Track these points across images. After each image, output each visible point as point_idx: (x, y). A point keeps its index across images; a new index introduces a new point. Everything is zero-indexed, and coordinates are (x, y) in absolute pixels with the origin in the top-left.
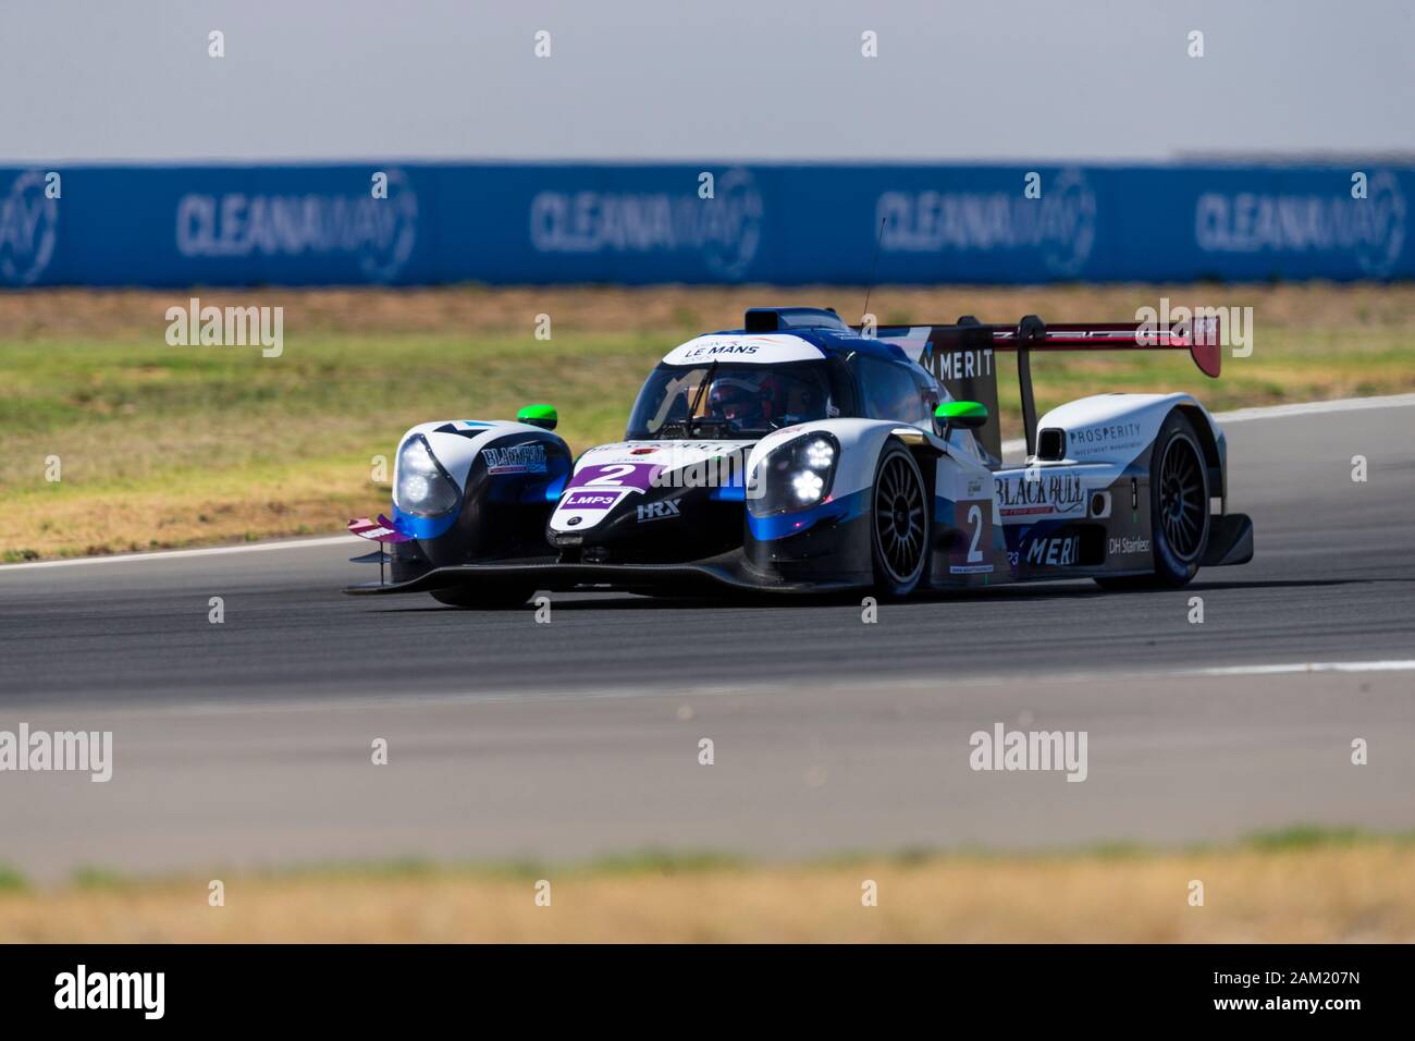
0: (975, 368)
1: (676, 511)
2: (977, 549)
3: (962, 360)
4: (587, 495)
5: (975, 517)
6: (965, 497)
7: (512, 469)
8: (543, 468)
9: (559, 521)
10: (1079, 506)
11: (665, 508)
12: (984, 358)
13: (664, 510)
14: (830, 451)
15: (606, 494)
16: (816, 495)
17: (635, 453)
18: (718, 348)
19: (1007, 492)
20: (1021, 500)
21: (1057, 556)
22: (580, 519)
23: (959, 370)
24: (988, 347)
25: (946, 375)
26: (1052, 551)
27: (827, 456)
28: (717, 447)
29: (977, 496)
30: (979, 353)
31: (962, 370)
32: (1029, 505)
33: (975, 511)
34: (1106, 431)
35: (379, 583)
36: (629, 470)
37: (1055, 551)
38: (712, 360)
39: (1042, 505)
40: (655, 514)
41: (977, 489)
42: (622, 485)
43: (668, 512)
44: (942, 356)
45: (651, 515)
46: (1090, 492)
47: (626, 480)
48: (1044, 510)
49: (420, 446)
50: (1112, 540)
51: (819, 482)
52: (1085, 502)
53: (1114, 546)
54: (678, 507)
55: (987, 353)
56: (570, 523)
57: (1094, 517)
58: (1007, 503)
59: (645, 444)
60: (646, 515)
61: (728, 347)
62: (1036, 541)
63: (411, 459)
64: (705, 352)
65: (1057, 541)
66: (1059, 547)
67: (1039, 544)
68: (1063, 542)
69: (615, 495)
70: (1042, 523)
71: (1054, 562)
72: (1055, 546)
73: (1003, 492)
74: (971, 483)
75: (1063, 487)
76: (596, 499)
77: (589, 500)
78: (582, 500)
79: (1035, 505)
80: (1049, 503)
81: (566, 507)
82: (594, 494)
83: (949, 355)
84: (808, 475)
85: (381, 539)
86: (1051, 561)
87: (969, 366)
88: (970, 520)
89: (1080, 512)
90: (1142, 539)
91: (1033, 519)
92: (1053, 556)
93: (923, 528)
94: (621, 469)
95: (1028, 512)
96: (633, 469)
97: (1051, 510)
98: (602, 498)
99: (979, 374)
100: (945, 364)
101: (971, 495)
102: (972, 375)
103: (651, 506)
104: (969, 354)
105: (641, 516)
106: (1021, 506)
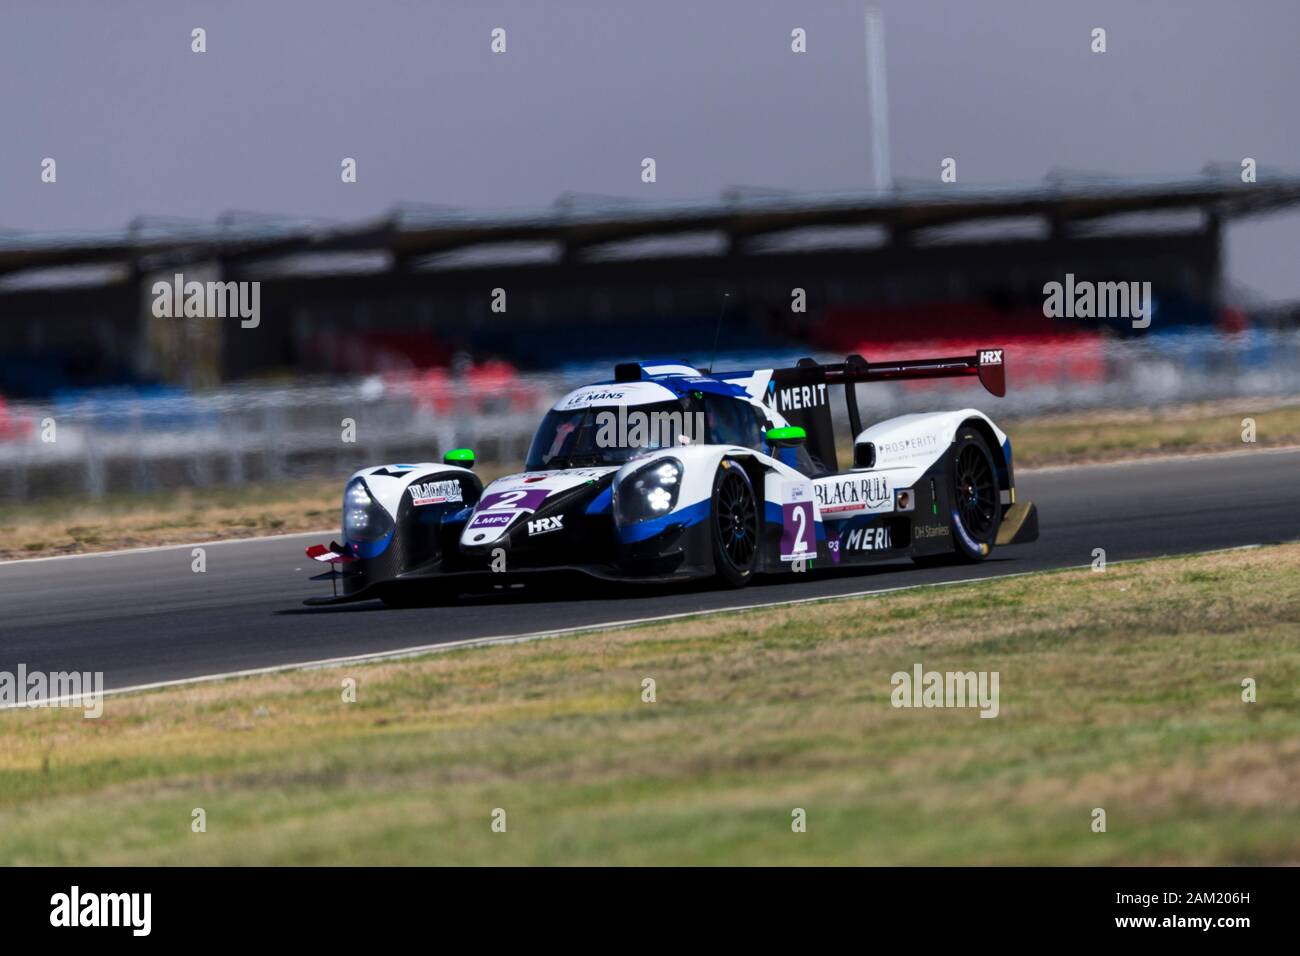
0: (811, 399)
1: (560, 525)
2: (802, 540)
3: (800, 394)
4: (489, 516)
5: (799, 516)
6: (789, 501)
7: (433, 500)
8: (459, 498)
9: (468, 538)
10: (887, 503)
11: (551, 523)
12: (818, 392)
13: (550, 524)
14: (675, 472)
15: (503, 515)
16: (666, 506)
17: (527, 482)
18: (593, 395)
19: (826, 495)
20: (837, 499)
21: (872, 543)
22: (483, 536)
23: (798, 402)
24: (821, 383)
25: (787, 406)
26: (868, 538)
27: (674, 476)
28: (591, 473)
29: (800, 499)
30: (814, 387)
31: (801, 401)
32: (844, 504)
33: (799, 511)
34: (907, 443)
35: (332, 595)
36: (522, 495)
37: (870, 539)
38: (588, 406)
39: (856, 503)
40: (543, 529)
41: (799, 494)
42: (517, 507)
43: (553, 526)
44: (783, 392)
45: (539, 529)
46: (896, 490)
47: (520, 504)
48: (857, 507)
49: (361, 487)
50: (916, 528)
51: (668, 496)
52: (892, 499)
53: (919, 532)
54: (561, 521)
55: (822, 387)
56: (476, 539)
57: (900, 509)
58: (826, 503)
59: (536, 475)
60: (535, 530)
61: (601, 394)
62: (853, 532)
63: (355, 497)
64: (583, 401)
65: (871, 531)
66: (873, 535)
67: (856, 533)
68: (876, 531)
69: (510, 515)
70: (857, 517)
71: (869, 547)
72: (870, 535)
73: (823, 494)
74: (794, 489)
75: (872, 488)
76: (496, 519)
77: (491, 520)
78: (486, 521)
79: (850, 503)
80: (861, 501)
81: (474, 526)
82: (494, 516)
83: (788, 391)
84: (659, 491)
85: (332, 561)
86: (866, 547)
87: (806, 399)
88: (795, 518)
89: (888, 507)
90: (943, 525)
91: (850, 514)
92: (868, 543)
93: (754, 528)
94: (515, 495)
95: (844, 509)
96: (524, 494)
97: (863, 506)
98: (501, 519)
99: (815, 404)
100: (786, 397)
101: (795, 499)
102: (809, 405)
103: (539, 522)
104: (806, 389)
105: (531, 530)
106: (838, 504)
